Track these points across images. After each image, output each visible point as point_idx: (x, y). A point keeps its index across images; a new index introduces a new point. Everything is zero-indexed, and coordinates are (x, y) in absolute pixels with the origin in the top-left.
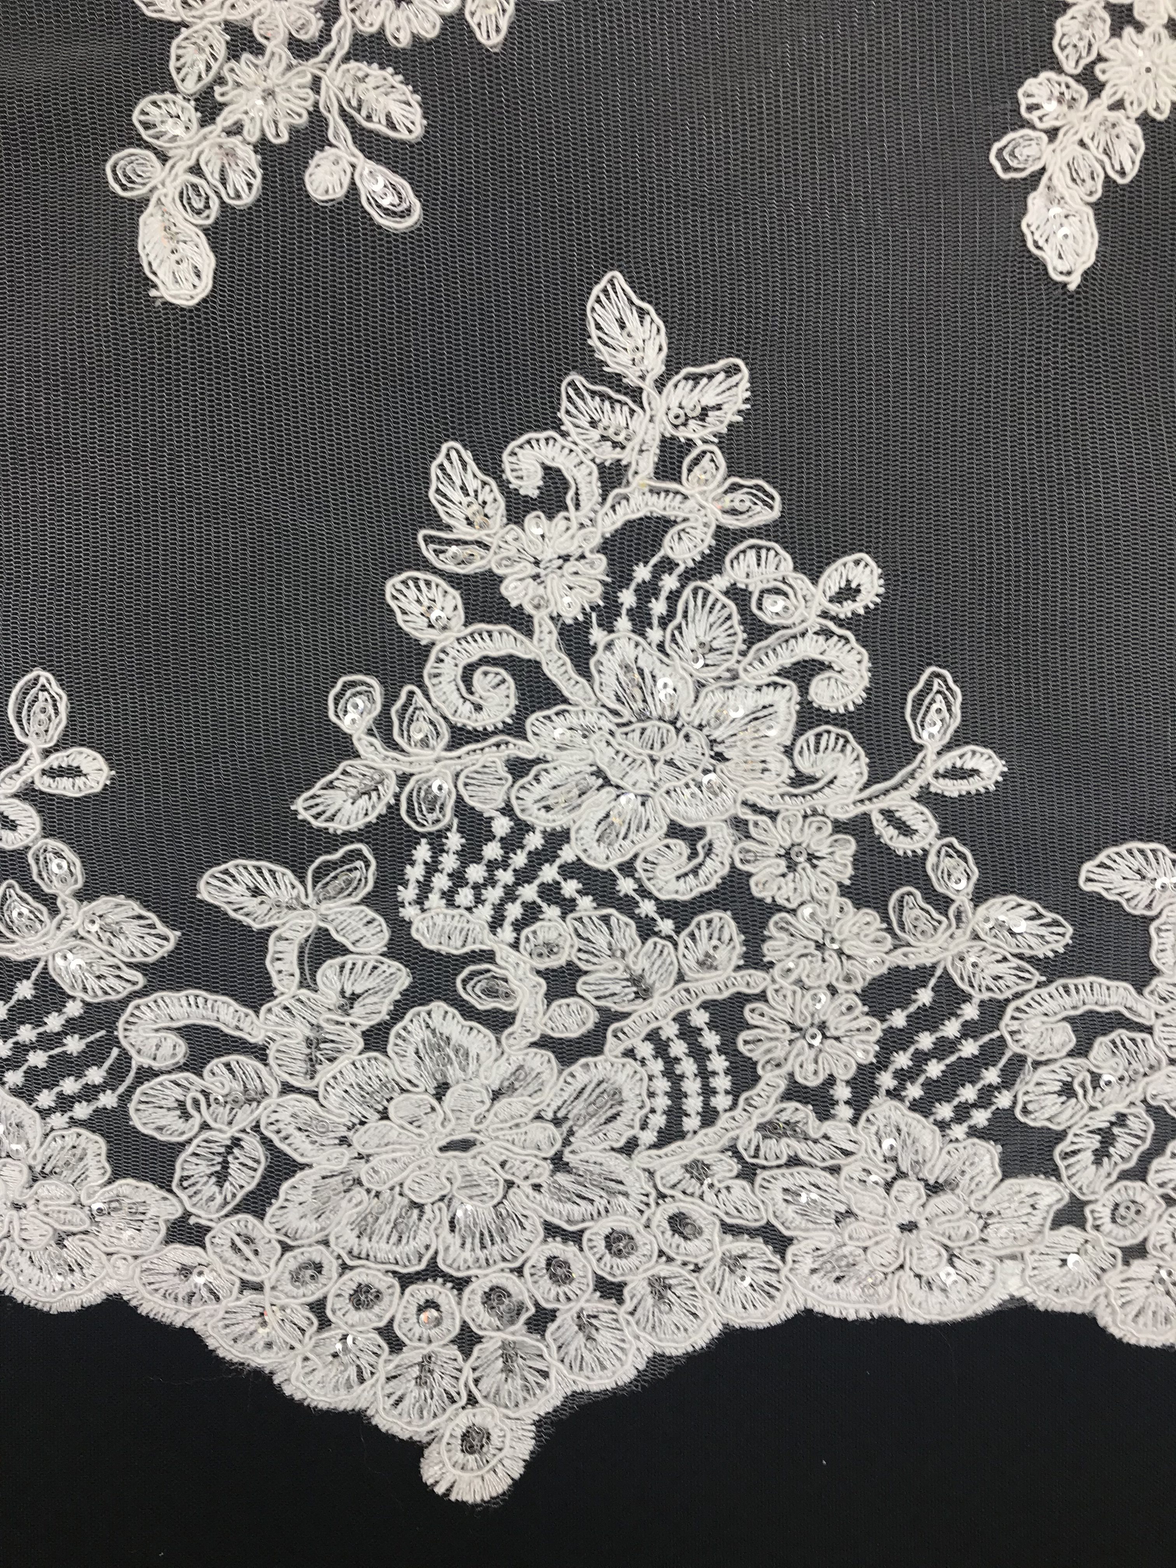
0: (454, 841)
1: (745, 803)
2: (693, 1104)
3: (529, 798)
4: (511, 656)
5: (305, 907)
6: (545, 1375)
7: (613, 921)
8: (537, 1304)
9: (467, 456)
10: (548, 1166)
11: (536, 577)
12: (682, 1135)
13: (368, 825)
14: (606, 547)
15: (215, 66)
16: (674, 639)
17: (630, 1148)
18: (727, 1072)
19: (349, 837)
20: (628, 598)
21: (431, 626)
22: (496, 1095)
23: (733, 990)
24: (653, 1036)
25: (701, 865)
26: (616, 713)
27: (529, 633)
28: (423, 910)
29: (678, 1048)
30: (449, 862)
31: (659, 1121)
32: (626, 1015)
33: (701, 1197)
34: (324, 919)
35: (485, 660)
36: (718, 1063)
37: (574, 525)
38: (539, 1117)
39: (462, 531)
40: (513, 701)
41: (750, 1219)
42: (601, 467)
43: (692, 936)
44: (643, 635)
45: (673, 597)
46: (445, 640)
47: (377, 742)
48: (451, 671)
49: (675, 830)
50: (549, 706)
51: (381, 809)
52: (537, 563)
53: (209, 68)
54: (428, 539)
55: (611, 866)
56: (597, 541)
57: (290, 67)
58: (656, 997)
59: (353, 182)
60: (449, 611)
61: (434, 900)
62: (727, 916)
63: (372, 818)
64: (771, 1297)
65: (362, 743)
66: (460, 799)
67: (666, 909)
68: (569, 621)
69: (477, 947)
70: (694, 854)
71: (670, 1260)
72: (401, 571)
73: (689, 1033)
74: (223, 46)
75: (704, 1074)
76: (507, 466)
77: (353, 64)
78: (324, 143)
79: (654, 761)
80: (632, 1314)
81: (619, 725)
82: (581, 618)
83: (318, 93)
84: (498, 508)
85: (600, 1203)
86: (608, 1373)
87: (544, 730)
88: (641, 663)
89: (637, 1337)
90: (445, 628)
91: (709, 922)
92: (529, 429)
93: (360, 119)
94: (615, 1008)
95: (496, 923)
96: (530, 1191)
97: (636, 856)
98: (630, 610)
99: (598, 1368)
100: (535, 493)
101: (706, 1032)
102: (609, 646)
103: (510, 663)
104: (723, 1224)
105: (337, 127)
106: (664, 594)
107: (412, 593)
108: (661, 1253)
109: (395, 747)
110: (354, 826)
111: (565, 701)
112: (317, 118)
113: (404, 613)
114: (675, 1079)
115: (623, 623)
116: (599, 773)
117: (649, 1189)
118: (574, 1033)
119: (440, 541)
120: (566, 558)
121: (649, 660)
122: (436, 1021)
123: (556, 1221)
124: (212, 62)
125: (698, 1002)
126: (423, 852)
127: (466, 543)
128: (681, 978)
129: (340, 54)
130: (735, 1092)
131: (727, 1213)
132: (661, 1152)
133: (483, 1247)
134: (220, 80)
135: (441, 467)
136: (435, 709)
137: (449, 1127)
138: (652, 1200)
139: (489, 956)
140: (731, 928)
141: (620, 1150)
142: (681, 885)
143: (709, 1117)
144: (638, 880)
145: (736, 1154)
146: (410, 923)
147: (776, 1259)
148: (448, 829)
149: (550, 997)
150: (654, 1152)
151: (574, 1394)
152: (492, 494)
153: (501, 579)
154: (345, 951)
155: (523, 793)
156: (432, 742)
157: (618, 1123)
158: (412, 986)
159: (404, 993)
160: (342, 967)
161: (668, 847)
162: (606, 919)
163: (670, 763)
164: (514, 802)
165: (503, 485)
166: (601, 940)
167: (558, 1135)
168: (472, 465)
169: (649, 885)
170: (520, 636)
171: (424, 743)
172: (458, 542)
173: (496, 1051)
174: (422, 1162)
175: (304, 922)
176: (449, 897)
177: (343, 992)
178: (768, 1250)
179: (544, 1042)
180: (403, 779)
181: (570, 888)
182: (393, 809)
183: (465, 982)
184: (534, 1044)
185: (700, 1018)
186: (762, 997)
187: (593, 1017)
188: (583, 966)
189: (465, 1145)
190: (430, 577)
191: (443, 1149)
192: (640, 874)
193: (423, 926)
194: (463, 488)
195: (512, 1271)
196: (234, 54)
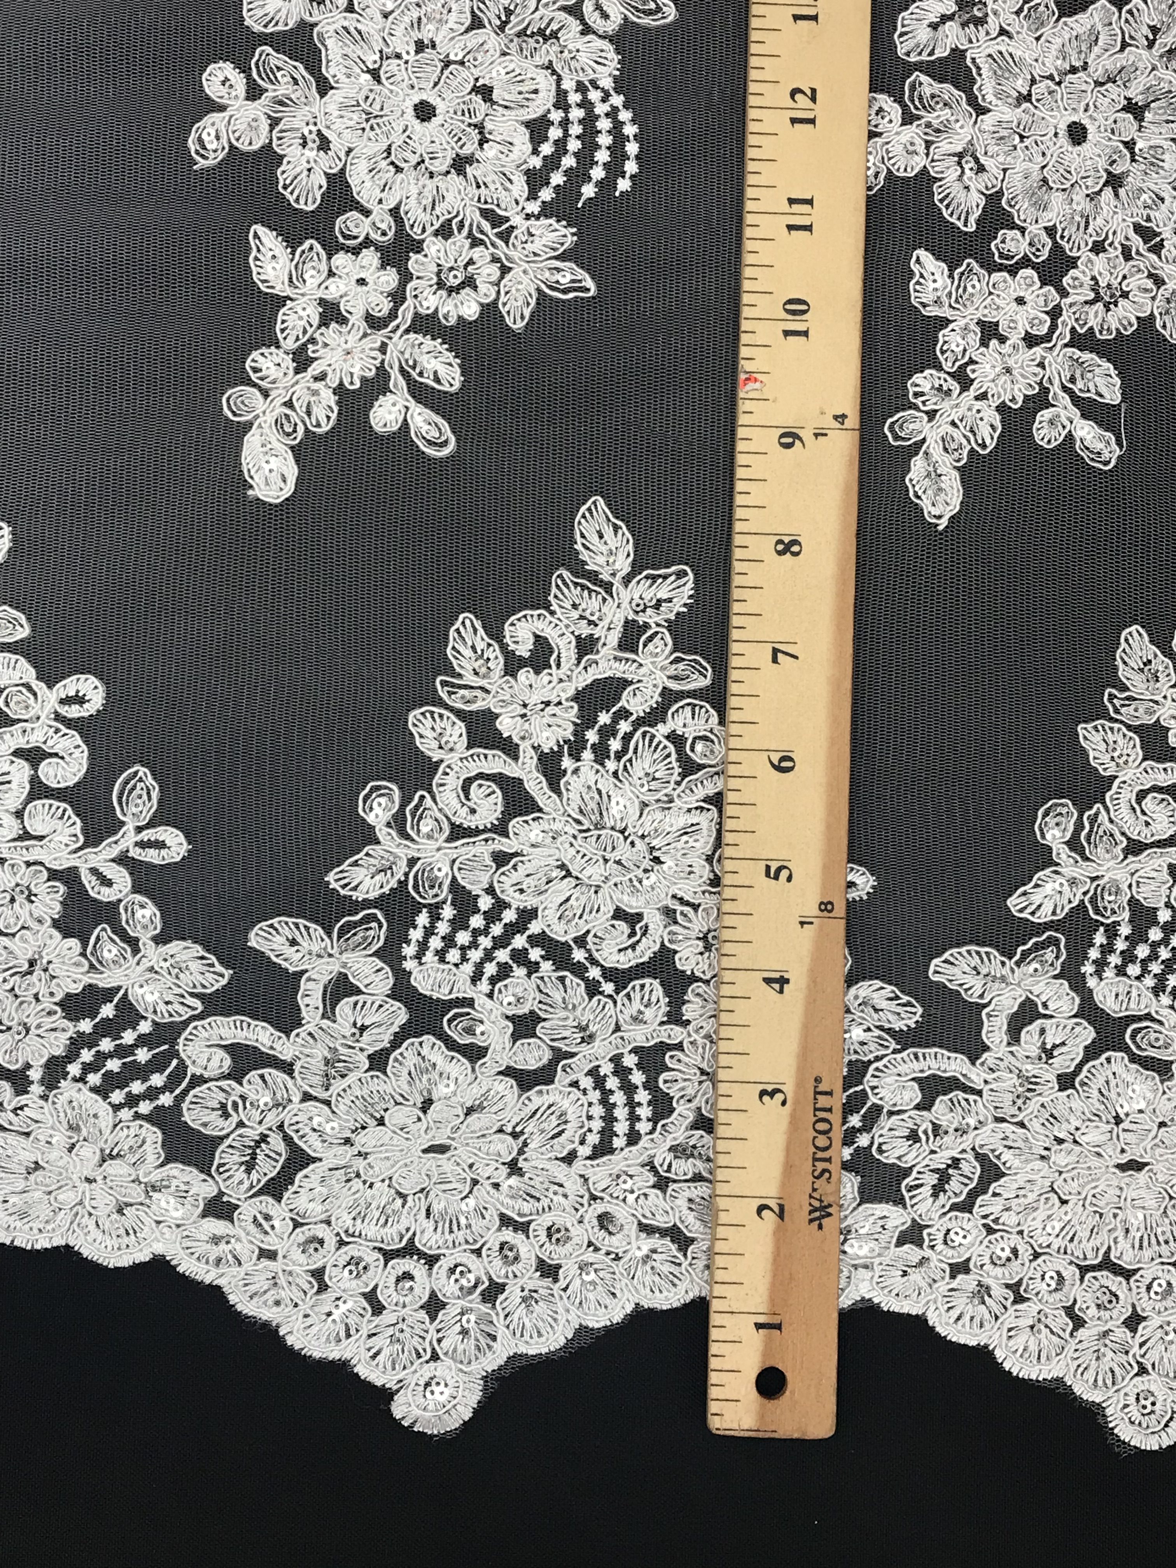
0: (448, 912)
1: (674, 896)
2: (621, 1127)
3: (508, 881)
4: (501, 774)
5: (330, 955)
6: (494, 1338)
7: (568, 982)
8: (490, 1279)
9: (478, 624)
10: (505, 1170)
11: (523, 716)
12: (612, 1151)
13: (382, 896)
14: (577, 697)
15: (310, 331)
16: (625, 768)
17: (570, 1158)
18: (650, 1103)
19: (367, 904)
20: (592, 736)
21: (441, 747)
22: (469, 1111)
23: (658, 1040)
24: (593, 1072)
25: (638, 942)
26: (579, 822)
27: (516, 758)
28: (421, 964)
29: (612, 1083)
30: (443, 928)
31: (593, 1139)
32: (573, 1055)
33: (624, 1200)
34: (344, 965)
35: (481, 776)
36: (642, 1096)
37: (555, 680)
38: (501, 1131)
39: (469, 679)
40: (500, 808)
41: (661, 1221)
42: (578, 638)
43: (628, 996)
44: (602, 764)
45: (627, 738)
46: (451, 759)
47: (394, 833)
48: (453, 782)
49: (619, 914)
50: (527, 813)
51: (393, 884)
52: (525, 706)
53: (305, 332)
54: (444, 684)
55: (569, 938)
56: (571, 692)
57: (365, 335)
58: (597, 1043)
59: (405, 420)
60: (455, 738)
61: (429, 957)
62: (656, 983)
63: (386, 890)
64: (674, 1285)
65: (382, 832)
66: (454, 878)
67: (610, 974)
68: (546, 751)
69: (461, 995)
70: (633, 934)
71: (597, 1250)
72: (421, 706)
73: (621, 1072)
74: (317, 317)
75: (632, 1105)
76: (507, 634)
77: (412, 336)
78: (385, 390)
79: (606, 861)
80: (565, 1290)
81: (581, 831)
82: (556, 749)
83: (384, 353)
84: (498, 664)
85: (545, 1202)
86: (543, 1339)
87: (523, 830)
88: (599, 786)
89: (568, 1311)
90: (451, 750)
91: (643, 986)
92: (526, 607)
93: (414, 374)
94: (565, 1048)
95: (476, 978)
96: (489, 1188)
97: (588, 932)
98: (593, 745)
99: (535, 1335)
100: (527, 655)
101: (635, 1071)
102: (576, 771)
103: (499, 779)
104: (640, 1224)
105: (396, 379)
106: (620, 735)
107: (428, 722)
108: (590, 1244)
109: (408, 837)
110: (372, 896)
111: (540, 810)
112: (382, 372)
113: (421, 736)
114: (609, 1107)
115: (587, 755)
116: (562, 867)
117: (582, 1192)
118: (533, 1064)
119: (453, 685)
120: (547, 704)
121: (606, 784)
122: (425, 1052)
123: (509, 1213)
124: (308, 328)
125: (630, 1048)
126: (423, 919)
127: (472, 688)
128: (618, 1029)
129: (403, 328)
130: (654, 1120)
131: (644, 1216)
132: (595, 1162)
133: (451, 1231)
134: (312, 340)
135: (458, 631)
136: (440, 810)
137: (431, 1134)
138: (585, 1201)
139: (469, 1002)
140: (659, 991)
141: (563, 1159)
142: (622, 957)
143: (633, 1138)
144: (588, 951)
145: (653, 1169)
146: (410, 973)
147: (680, 1255)
148: (444, 902)
149: (516, 1037)
150: (588, 1162)
151: (515, 1355)
152: (494, 653)
153: (497, 716)
154: (359, 992)
155: (503, 878)
156: (436, 835)
157: (562, 1139)
158: (409, 1021)
159: (402, 1027)
160: (356, 1004)
161: (613, 926)
162: (562, 979)
163: (618, 862)
164: (496, 885)
165: (503, 647)
166: (557, 995)
167: (516, 1145)
168: (481, 631)
169: (596, 955)
170: (508, 760)
171: (429, 837)
172: (466, 687)
173: (471, 1077)
174: (408, 1161)
175: (330, 968)
176: (441, 955)
177: (355, 1024)
178: (674, 1247)
179: (509, 1072)
180: (412, 862)
181: (535, 954)
182: (403, 884)
183: (450, 1021)
184: (500, 1073)
185: (630, 1061)
186: (679, 1047)
187: (547, 1055)
188: (542, 1015)
189: (442, 1149)
190: (443, 711)
191: (425, 1151)
192: (590, 946)
193: (420, 977)
194: (473, 648)
195: (473, 1251)
196: (324, 323)
